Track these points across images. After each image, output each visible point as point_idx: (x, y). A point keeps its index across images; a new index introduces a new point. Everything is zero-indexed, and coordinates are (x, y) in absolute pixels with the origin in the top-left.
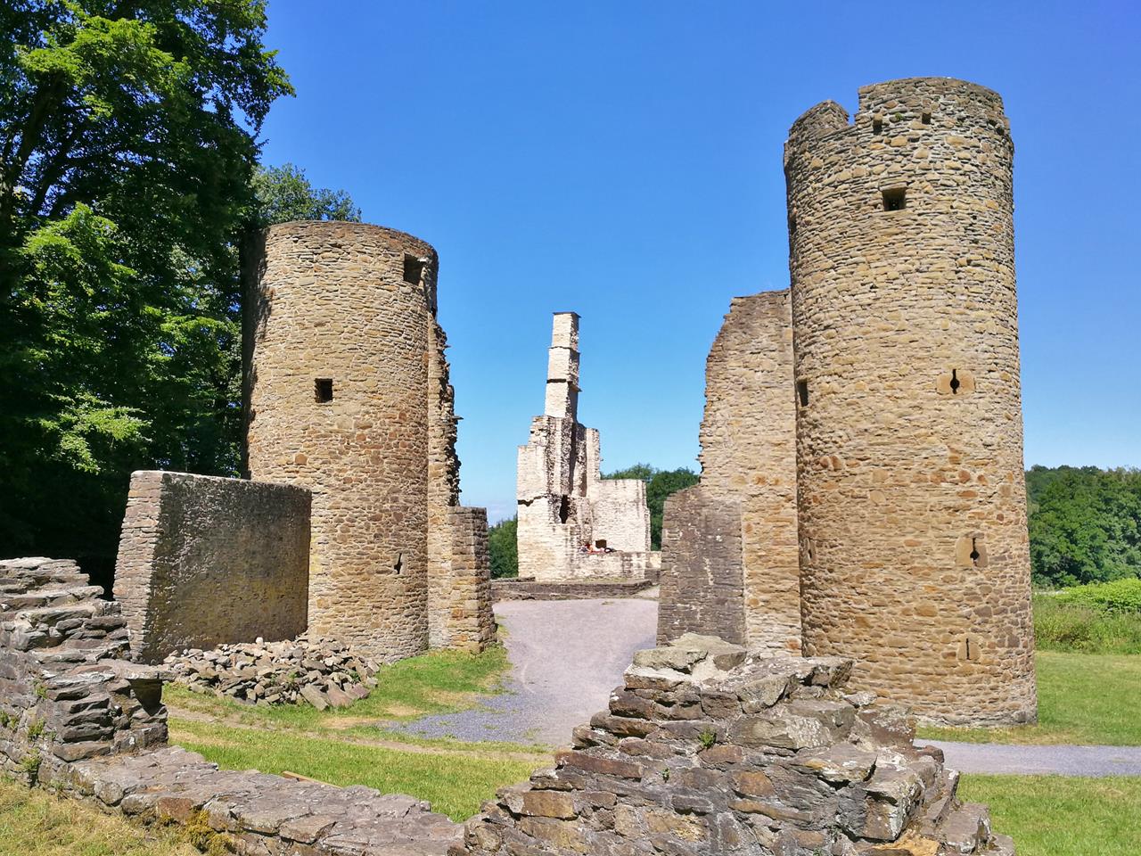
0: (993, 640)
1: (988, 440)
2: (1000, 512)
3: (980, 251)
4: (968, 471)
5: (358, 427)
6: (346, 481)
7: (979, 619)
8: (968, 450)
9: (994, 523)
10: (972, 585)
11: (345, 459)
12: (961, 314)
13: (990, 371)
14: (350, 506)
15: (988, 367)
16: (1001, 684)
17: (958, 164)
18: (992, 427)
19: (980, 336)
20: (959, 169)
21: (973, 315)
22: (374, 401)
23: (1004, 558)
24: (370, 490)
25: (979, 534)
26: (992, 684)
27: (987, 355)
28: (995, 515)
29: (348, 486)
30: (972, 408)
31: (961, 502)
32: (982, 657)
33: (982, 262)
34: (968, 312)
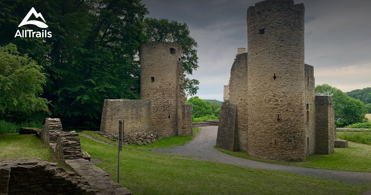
0: (283, 140)
1: (284, 91)
2: (287, 109)
3: (284, 43)
4: (278, 99)
5: (159, 87)
6: (157, 99)
7: (279, 135)
8: (278, 94)
9: (285, 112)
10: (277, 127)
12: (277, 60)
13: (285, 74)
14: (158, 104)
15: (285, 73)
16: (285, 151)
17: (278, 21)
18: (285, 88)
19: (283, 65)
20: (278, 22)
21: (281, 60)
22: (163, 81)
23: (288, 120)
24: (162, 101)
25: (280, 114)
26: (282, 151)
27: (285, 70)
28: (285, 110)
29: (158, 100)
30: (279, 83)
31: (276, 106)
32: (279, 144)
33: (285, 46)
34: (279, 59)
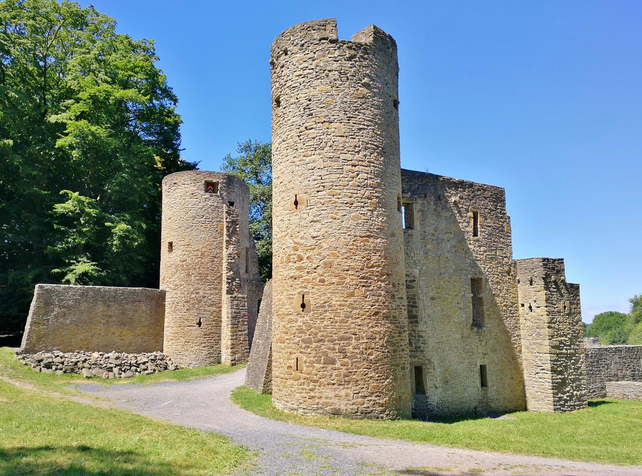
0: (312, 359)
1: (315, 234)
2: (322, 277)
3: (314, 119)
4: (302, 254)
5: (181, 261)
6: (176, 285)
7: (304, 345)
8: (302, 241)
9: (317, 285)
10: (301, 324)
11: (176, 276)
12: (300, 161)
13: (318, 192)
14: (177, 296)
15: (316, 189)
16: (317, 387)
17: (301, 72)
18: (318, 225)
19: (312, 171)
20: (301, 75)
21: (308, 159)
22: (188, 249)
23: (324, 307)
24: (185, 289)
25: (306, 292)
26: (311, 387)
27: (316, 182)
28: (318, 280)
30: (305, 216)
31: (298, 273)
32: (305, 369)
33: (314, 126)
34: (304, 158)
